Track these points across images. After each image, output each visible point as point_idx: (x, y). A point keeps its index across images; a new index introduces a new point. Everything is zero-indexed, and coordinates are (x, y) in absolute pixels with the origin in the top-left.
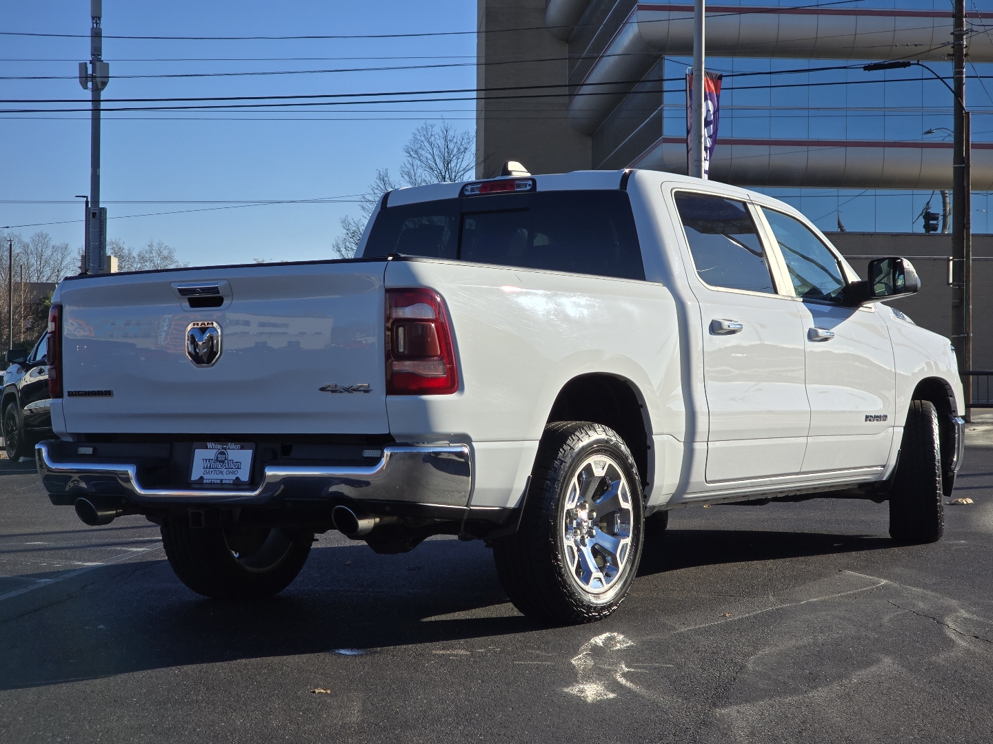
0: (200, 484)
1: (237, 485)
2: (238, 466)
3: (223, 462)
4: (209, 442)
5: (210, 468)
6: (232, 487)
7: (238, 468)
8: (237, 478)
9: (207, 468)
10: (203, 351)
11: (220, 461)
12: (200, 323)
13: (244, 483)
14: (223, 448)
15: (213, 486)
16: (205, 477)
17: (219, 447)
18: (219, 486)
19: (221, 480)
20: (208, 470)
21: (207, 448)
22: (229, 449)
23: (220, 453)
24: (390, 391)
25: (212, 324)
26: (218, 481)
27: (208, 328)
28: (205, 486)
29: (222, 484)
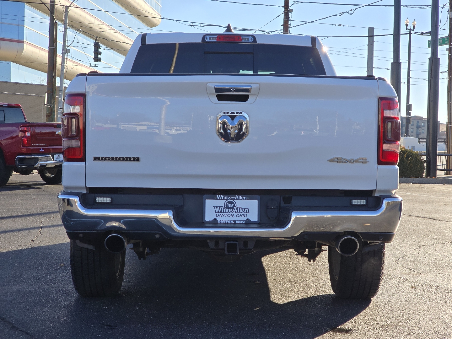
0: (215, 223)
1: (248, 224)
2: (247, 211)
3: (232, 208)
4: (218, 194)
5: (221, 212)
6: (244, 225)
7: (247, 212)
8: (248, 219)
9: (218, 212)
10: (233, 132)
11: (229, 208)
12: (230, 113)
13: (254, 223)
14: (232, 199)
15: (227, 225)
16: (218, 218)
17: (228, 198)
18: (232, 225)
19: (234, 221)
20: (219, 214)
21: (217, 199)
22: (237, 199)
23: (228, 202)
24: (380, 162)
25: (241, 113)
26: (232, 222)
27: (236, 116)
28: (219, 225)
29: (235, 223)
